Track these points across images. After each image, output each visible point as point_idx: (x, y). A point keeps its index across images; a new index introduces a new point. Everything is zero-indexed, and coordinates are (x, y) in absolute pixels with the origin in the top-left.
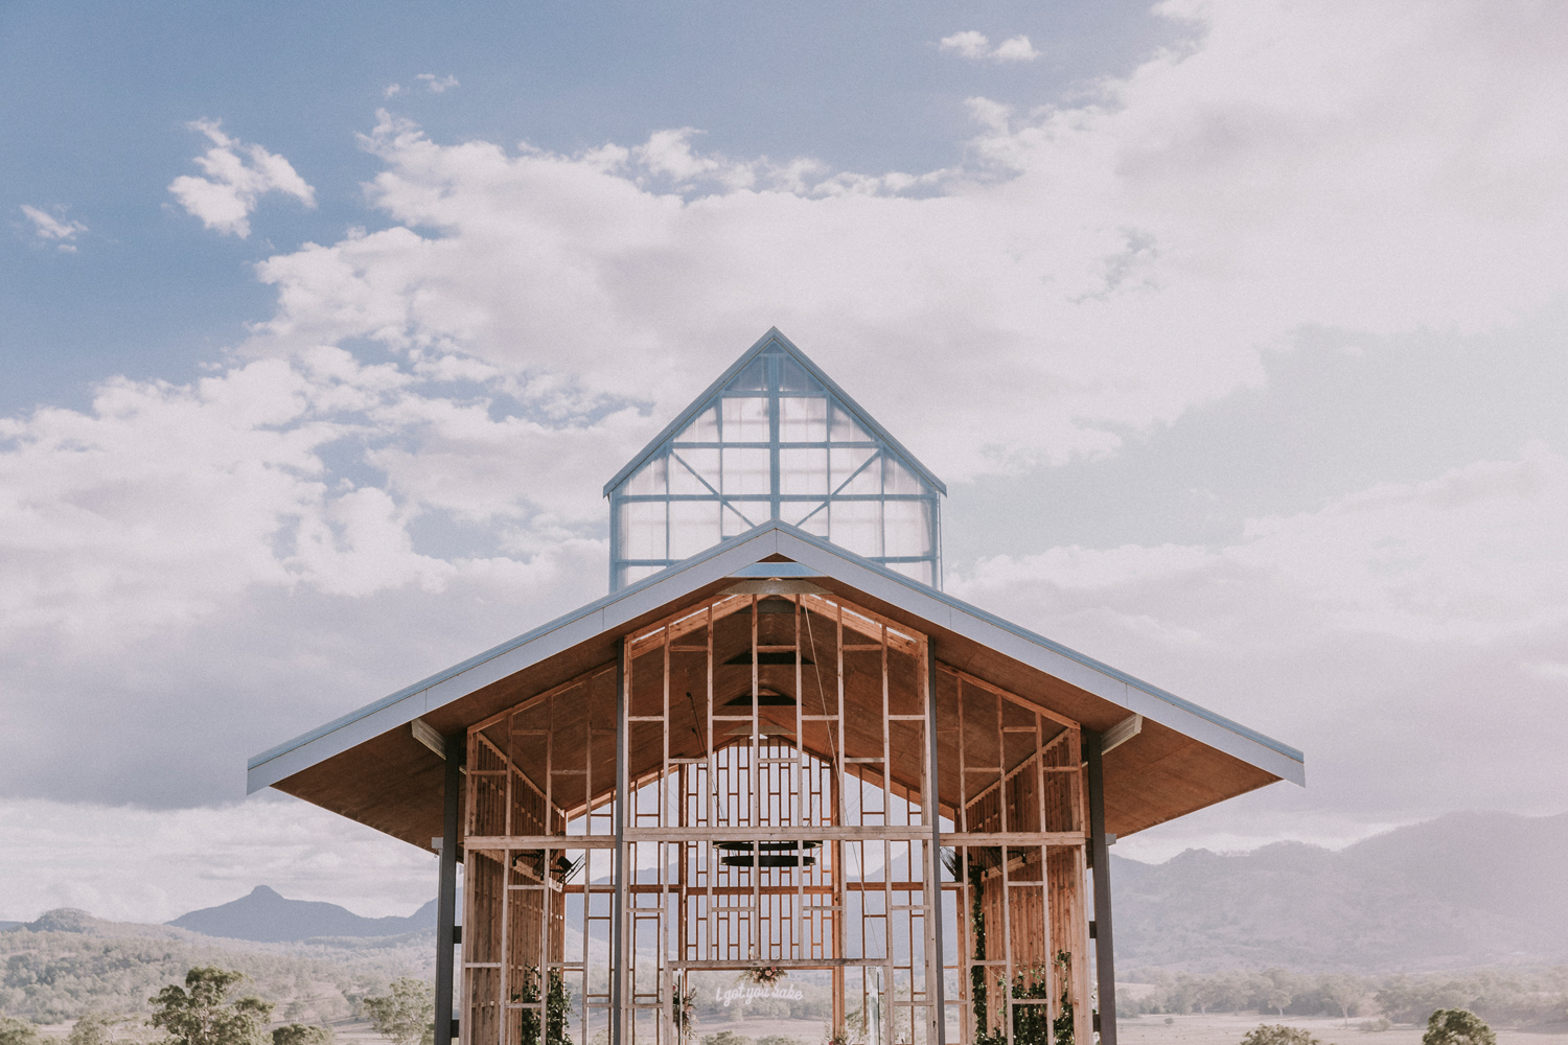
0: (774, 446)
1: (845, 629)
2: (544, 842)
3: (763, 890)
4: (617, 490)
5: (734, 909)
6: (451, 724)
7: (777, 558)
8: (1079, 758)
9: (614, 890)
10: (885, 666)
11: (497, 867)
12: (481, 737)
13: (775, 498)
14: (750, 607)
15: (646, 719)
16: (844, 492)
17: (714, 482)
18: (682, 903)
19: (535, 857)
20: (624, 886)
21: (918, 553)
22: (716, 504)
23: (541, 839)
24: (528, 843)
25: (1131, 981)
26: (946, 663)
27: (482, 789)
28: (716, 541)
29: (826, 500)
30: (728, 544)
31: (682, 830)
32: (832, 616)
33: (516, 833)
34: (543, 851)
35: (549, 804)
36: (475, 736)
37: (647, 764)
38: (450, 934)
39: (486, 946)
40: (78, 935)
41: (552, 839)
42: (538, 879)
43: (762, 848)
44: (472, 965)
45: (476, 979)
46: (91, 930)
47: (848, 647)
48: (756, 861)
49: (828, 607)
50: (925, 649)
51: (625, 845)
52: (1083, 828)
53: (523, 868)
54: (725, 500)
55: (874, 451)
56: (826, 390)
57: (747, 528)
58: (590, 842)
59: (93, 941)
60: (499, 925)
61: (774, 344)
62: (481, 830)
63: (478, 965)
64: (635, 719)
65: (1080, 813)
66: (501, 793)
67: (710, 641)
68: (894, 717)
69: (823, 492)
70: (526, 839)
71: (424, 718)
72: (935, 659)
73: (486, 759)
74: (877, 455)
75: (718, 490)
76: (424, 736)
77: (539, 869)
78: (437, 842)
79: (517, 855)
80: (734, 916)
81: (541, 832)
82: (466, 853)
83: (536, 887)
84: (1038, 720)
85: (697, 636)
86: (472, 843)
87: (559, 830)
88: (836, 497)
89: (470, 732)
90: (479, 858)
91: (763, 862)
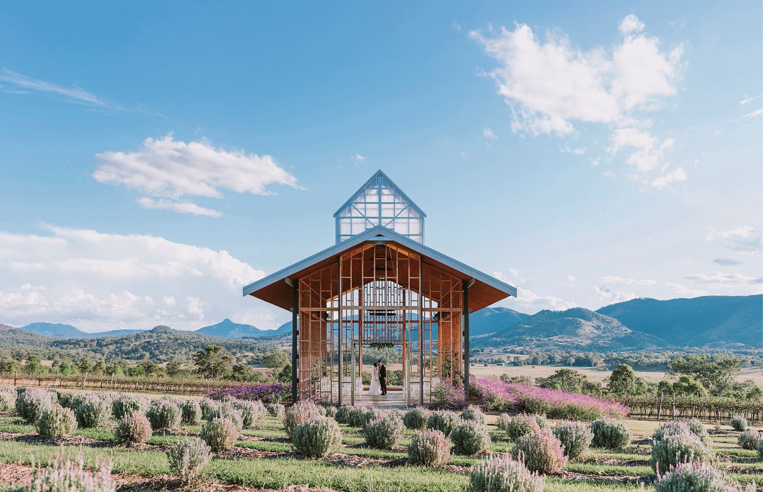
0: (380, 203)
1: (399, 252)
2: (321, 309)
3: (377, 322)
4: (338, 215)
5: (369, 327)
6: (295, 278)
7: (380, 235)
8: (461, 288)
9: (338, 321)
10: (409, 264)
11: (308, 315)
12: (303, 281)
13: (380, 218)
14: (373, 247)
15: (346, 277)
16: (399, 216)
17: (363, 213)
18: (360, 326)
19: (318, 313)
20: (341, 321)
21: (418, 233)
22: (364, 219)
23: (319, 308)
24: (315, 309)
25: (521, 354)
26: (426, 263)
27: (303, 295)
28: (364, 230)
29: (394, 218)
30: (368, 231)
31: (360, 307)
32: (396, 249)
33: (312, 307)
34: (319, 312)
35: (321, 297)
36: (301, 281)
37: (346, 288)
38: (295, 333)
39: (305, 336)
40: (167, 335)
41: (322, 308)
42: (318, 319)
43: (376, 311)
44: (301, 341)
45: (303, 345)
46: (171, 333)
47: (399, 259)
48: (375, 314)
49: (395, 248)
50: (420, 260)
51: (341, 311)
52: (462, 307)
53: (314, 316)
54: (367, 218)
55: (407, 205)
56: (394, 188)
57: (373, 226)
58: (332, 309)
59: (172, 337)
60: (308, 331)
61: (380, 174)
62: (303, 306)
63: (303, 341)
64: (343, 277)
65: (461, 303)
66: (308, 296)
67: (363, 257)
68: (411, 278)
69: (393, 216)
70: (315, 308)
71: (288, 277)
72: (422, 261)
73: (303, 287)
74: (408, 206)
75: (364, 215)
76: (288, 282)
77: (319, 316)
78: (292, 309)
79: (312, 312)
80: (369, 329)
81: (319, 307)
82: (299, 312)
83: (318, 321)
84: (451, 278)
85: (360, 255)
86: (301, 309)
87: (325, 306)
88: (397, 218)
89: (299, 280)
90: (303, 313)
91: (377, 314)
